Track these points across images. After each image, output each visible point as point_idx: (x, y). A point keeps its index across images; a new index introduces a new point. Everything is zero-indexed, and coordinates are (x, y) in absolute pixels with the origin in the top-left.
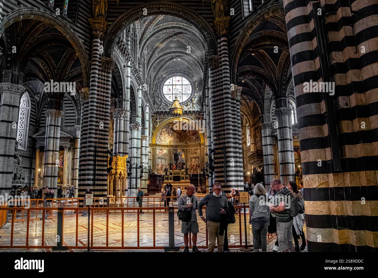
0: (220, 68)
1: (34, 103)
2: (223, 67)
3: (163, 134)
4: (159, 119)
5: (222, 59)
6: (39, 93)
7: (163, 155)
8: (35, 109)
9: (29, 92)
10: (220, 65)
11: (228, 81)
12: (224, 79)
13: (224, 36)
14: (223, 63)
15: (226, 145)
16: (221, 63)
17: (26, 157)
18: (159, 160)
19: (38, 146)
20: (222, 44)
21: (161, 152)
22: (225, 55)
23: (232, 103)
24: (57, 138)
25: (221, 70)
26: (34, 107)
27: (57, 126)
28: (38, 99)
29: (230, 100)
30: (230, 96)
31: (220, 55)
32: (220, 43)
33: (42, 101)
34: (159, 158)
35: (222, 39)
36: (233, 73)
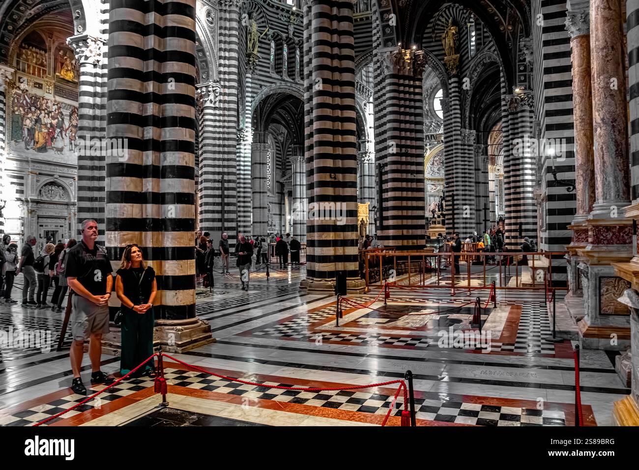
0: (451, 113)
1: (277, 145)
2: (453, 112)
3: (435, 164)
4: (430, 145)
5: (453, 103)
6: (282, 133)
7: (437, 191)
8: (280, 151)
9: (272, 134)
10: (450, 108)
11: (458, 126)
12: (453, 125)
13: (454, 76)
14: (453, 107)
15: (455, 193)
16: (451, 106)
17: (275, 203)
18: (432, 198)
19: (286, 190)
20: (453, 85)
21: (434, 188)
22: (455, 98)
23: (462, 149)
24: (303, 185)
25: (451, 115)
26: (279, 149)
27: (303, 173)
28: (282, 139)
29: (459, 147)
30: (459, 142)
31: (451, 98)
32: (450, 84)
33: (286, 141)
34: (431, 196)
35: (453, 80)
36: (465, 117)
